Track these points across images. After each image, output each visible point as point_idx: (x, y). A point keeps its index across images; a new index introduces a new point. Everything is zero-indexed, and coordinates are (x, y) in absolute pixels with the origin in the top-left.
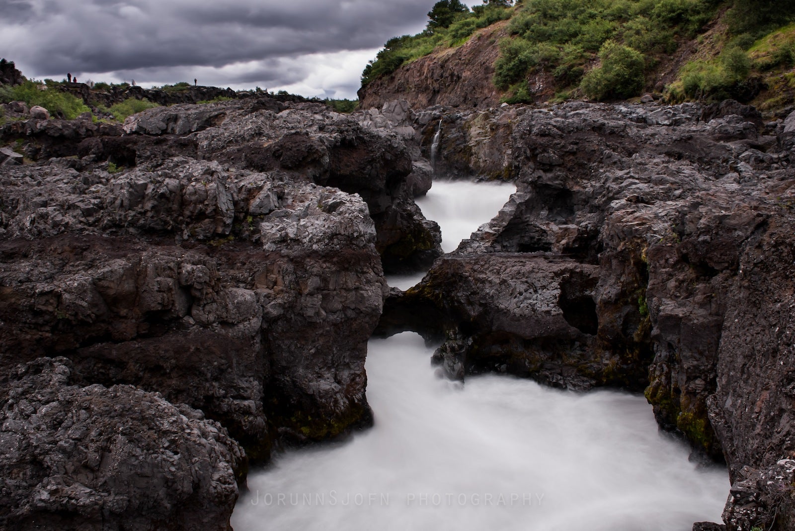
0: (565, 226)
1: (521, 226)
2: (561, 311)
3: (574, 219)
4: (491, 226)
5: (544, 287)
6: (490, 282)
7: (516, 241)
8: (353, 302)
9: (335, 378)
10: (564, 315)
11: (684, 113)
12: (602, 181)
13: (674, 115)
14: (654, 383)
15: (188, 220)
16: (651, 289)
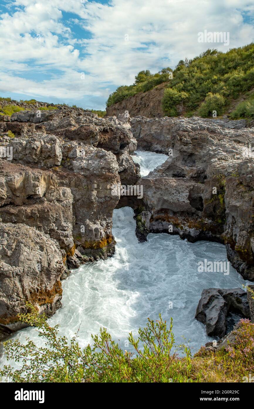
0: (191, 168)
1: (174, 167)
2: (189, 202)
3: (195, 165)
4: (162, 166)
5: (182, 192)
6: (161, 189)
7: (171, 172)
8: (109, 194)
9: (100, 224)
10: (190, 203)
11: (240, 124)
12: (207, 151)
13: (236, 124)
14: (226, 232)
15: (44, 159)
16: (226, 195)
